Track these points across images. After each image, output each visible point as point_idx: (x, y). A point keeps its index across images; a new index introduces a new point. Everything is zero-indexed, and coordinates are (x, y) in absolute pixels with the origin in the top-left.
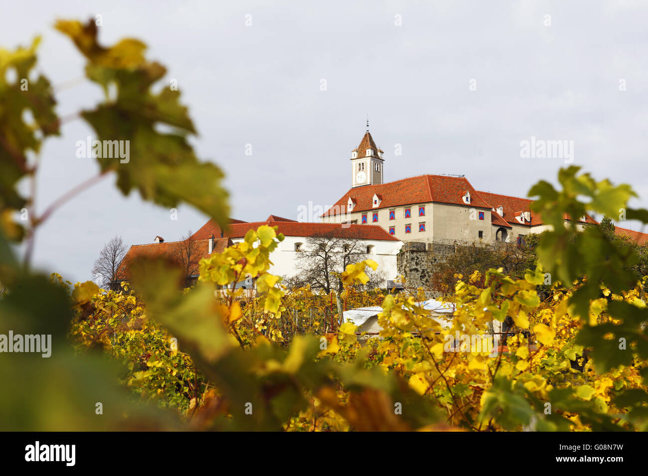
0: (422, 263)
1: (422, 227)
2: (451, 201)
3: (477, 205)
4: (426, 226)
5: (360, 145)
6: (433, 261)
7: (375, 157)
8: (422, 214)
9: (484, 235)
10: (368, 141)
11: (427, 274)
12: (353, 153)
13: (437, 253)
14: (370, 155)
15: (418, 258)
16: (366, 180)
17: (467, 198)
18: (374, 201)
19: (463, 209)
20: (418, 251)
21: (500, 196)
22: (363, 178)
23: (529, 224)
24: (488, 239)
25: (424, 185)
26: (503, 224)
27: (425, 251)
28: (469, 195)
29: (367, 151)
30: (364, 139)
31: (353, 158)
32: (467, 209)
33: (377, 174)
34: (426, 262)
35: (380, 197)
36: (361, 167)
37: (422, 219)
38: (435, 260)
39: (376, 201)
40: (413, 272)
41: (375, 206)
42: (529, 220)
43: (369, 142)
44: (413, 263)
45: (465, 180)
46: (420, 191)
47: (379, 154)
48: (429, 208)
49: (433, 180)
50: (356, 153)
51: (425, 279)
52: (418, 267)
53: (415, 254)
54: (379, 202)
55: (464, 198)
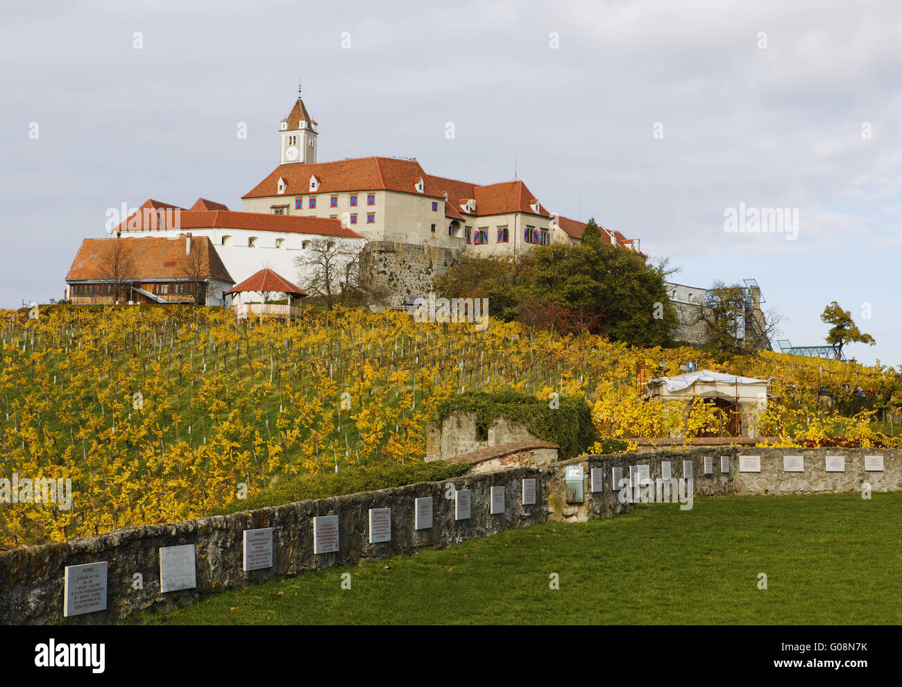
0: (391, 265)
1: (371, 219)
2: (404, 189)
3: (431, 194)
4: (375, 217)
5: (291, 115)
6: (402, 263)
7: (309, 129)
8: (371, 203)
9: (436, 228)
10: (300, 111)
11: (395, 278)
12: (283, 124)
13: (406, 254)
14: (303, 128)
15: (386, 259)
16: (299, 156)
17: (420, 186)
18: (311, 184)
19: (416, 199)
20: (387, 251)
21: (441, 179)
22: (295, 154)
23: (474, 213)
24: (441, 233)
25: (373, 168)
26: (456, 217)
27: (393, 251)
28: (422, 182)
29: (300, 122)
30: (295, 107)
31: (282, 129)
32: (419, 198)
33: (310, 150)
34: (395, 263)
35: (318, 179)
36: (293, 141)
37: (371, 209)
38: (404, 262)
39: (313, 184)
40: (380, 275)
41: (312, 190)
42: (474, 209)
43: (302, 111)
44: (381, 265)
45: (417, 164)
46: (369, 175)
47: (313, 126)
48: (380, 196)
49: (384, 163)
50: (286, 124)
51: (393, 283)
52: (386, 269)
53: (383, 255)
54: (317, 185)
55: (417, 186)
